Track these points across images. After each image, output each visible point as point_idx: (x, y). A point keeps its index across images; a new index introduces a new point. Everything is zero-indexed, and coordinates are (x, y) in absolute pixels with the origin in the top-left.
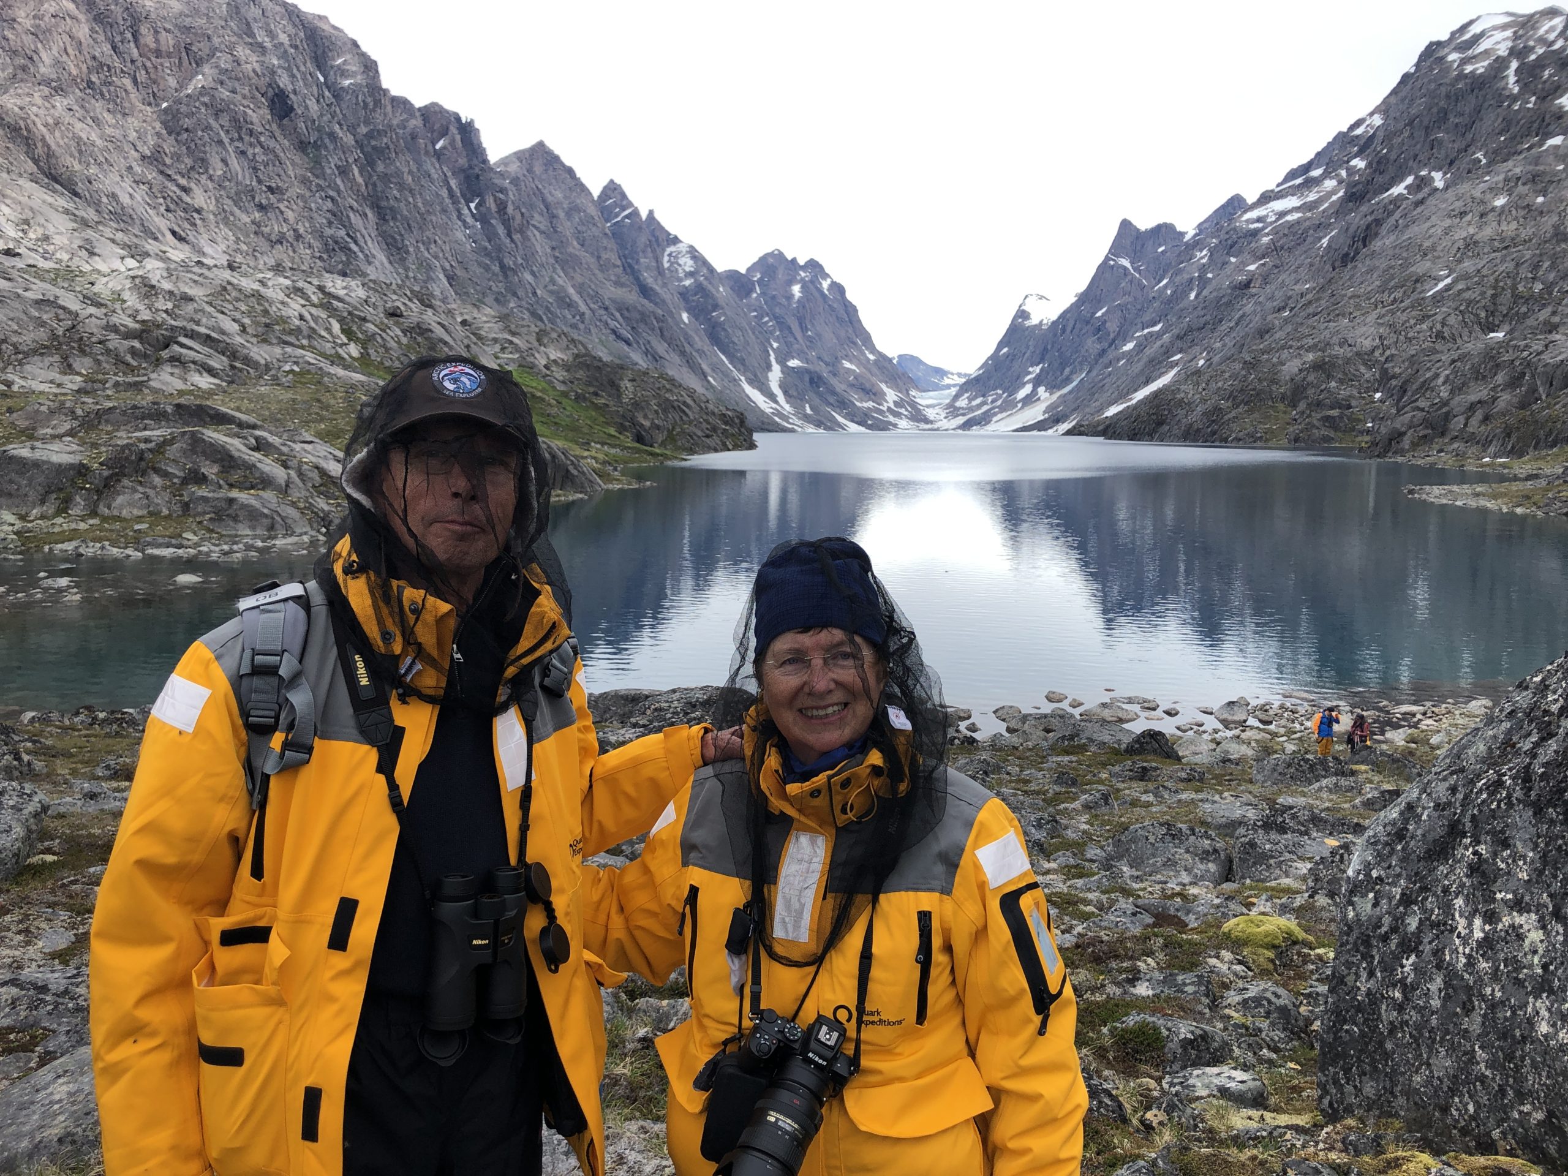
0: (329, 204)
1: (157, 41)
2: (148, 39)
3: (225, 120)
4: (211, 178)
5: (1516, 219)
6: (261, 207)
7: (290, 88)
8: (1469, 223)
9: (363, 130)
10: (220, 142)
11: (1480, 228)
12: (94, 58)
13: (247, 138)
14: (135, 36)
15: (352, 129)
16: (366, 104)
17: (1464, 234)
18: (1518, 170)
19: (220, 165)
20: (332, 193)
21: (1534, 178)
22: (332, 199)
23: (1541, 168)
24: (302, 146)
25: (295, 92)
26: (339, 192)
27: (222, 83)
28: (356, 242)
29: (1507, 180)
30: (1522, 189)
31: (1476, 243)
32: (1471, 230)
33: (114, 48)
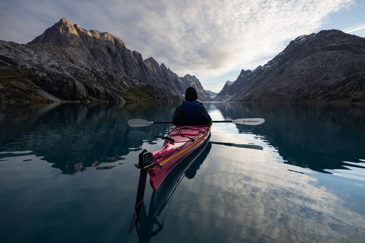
0: (116, 65)
1: (90, 40)
2: (89, 40)
3: (100, 52)
4: (97, 61)
5: (310, 66)
6: (105, 66)
7: (111, 47)
8: (302, 67)
9: (122, 54)
10: (99, 56)
11: (304, 67)
12: (80, 42)
13: (104, 55)
14: (87, 39)
15: (121, 54)
16: (123, 50)
17: (301, 68)
18: (310, 58)
19: (99, 59)
20: (117, 63)
21: (313, 59)
22: (117, 65)
23: (314, 57)
24: (112, 56)
25: (111, 48)
26: (118, 63)
27: (100, 46)
28: (120, 71)
29: (308, 60)
30: (311, 61)
31: (303, 70)
32: (302, 68)
33: (83, 41)
